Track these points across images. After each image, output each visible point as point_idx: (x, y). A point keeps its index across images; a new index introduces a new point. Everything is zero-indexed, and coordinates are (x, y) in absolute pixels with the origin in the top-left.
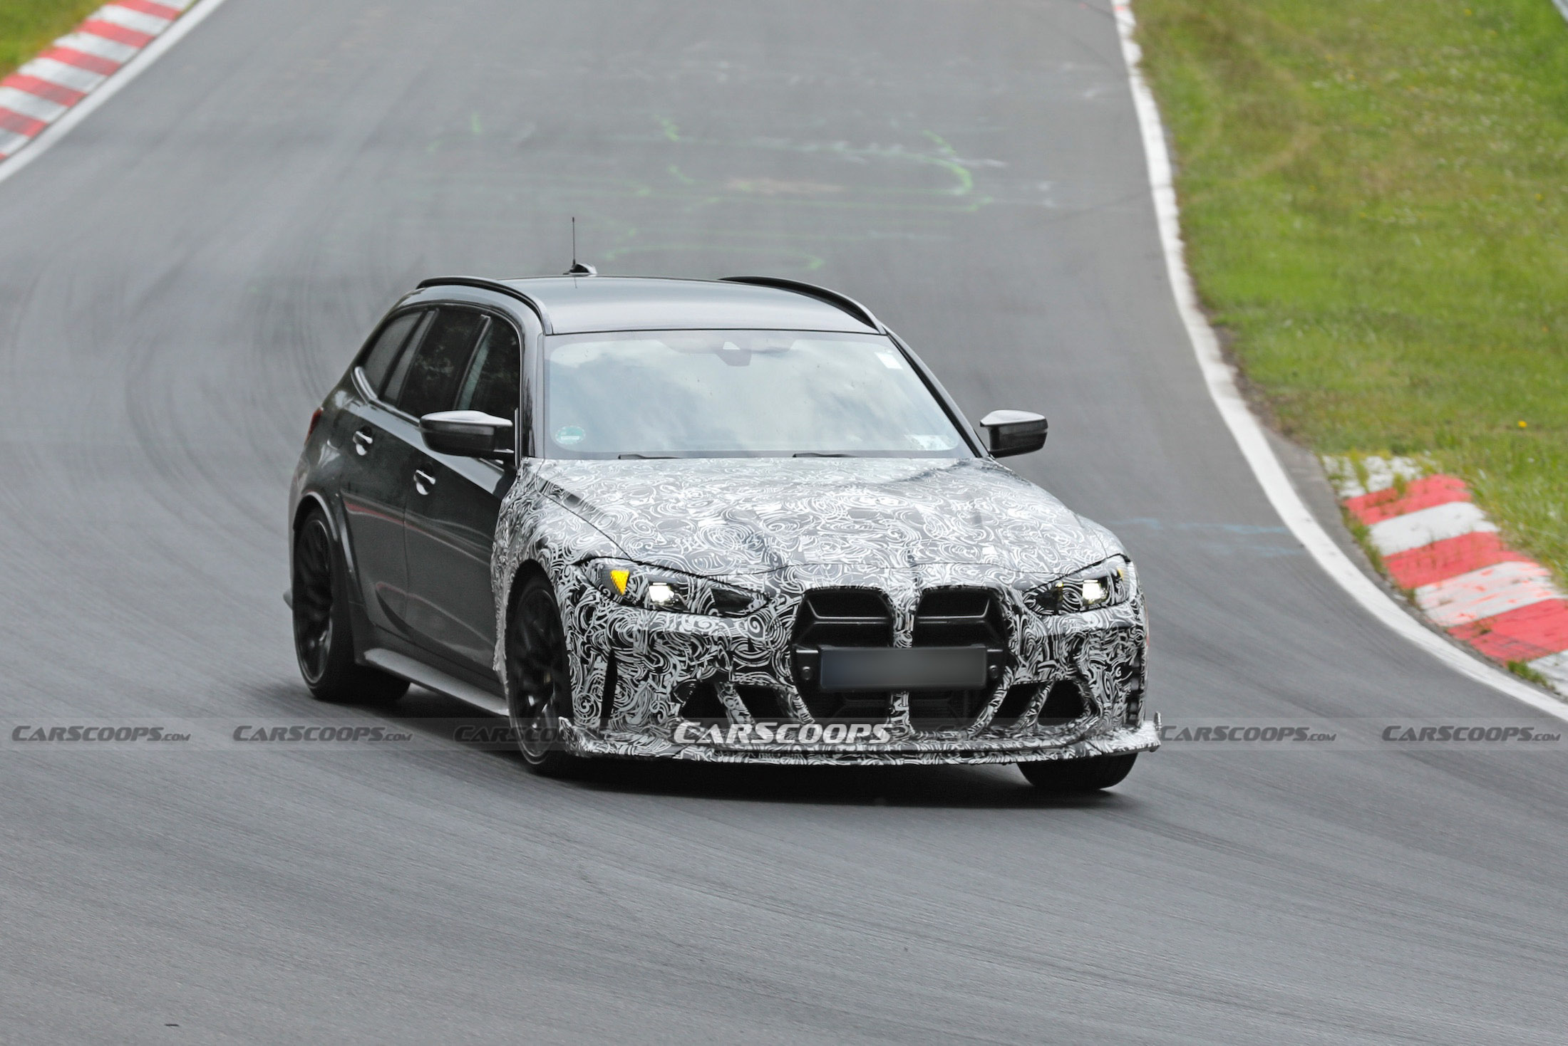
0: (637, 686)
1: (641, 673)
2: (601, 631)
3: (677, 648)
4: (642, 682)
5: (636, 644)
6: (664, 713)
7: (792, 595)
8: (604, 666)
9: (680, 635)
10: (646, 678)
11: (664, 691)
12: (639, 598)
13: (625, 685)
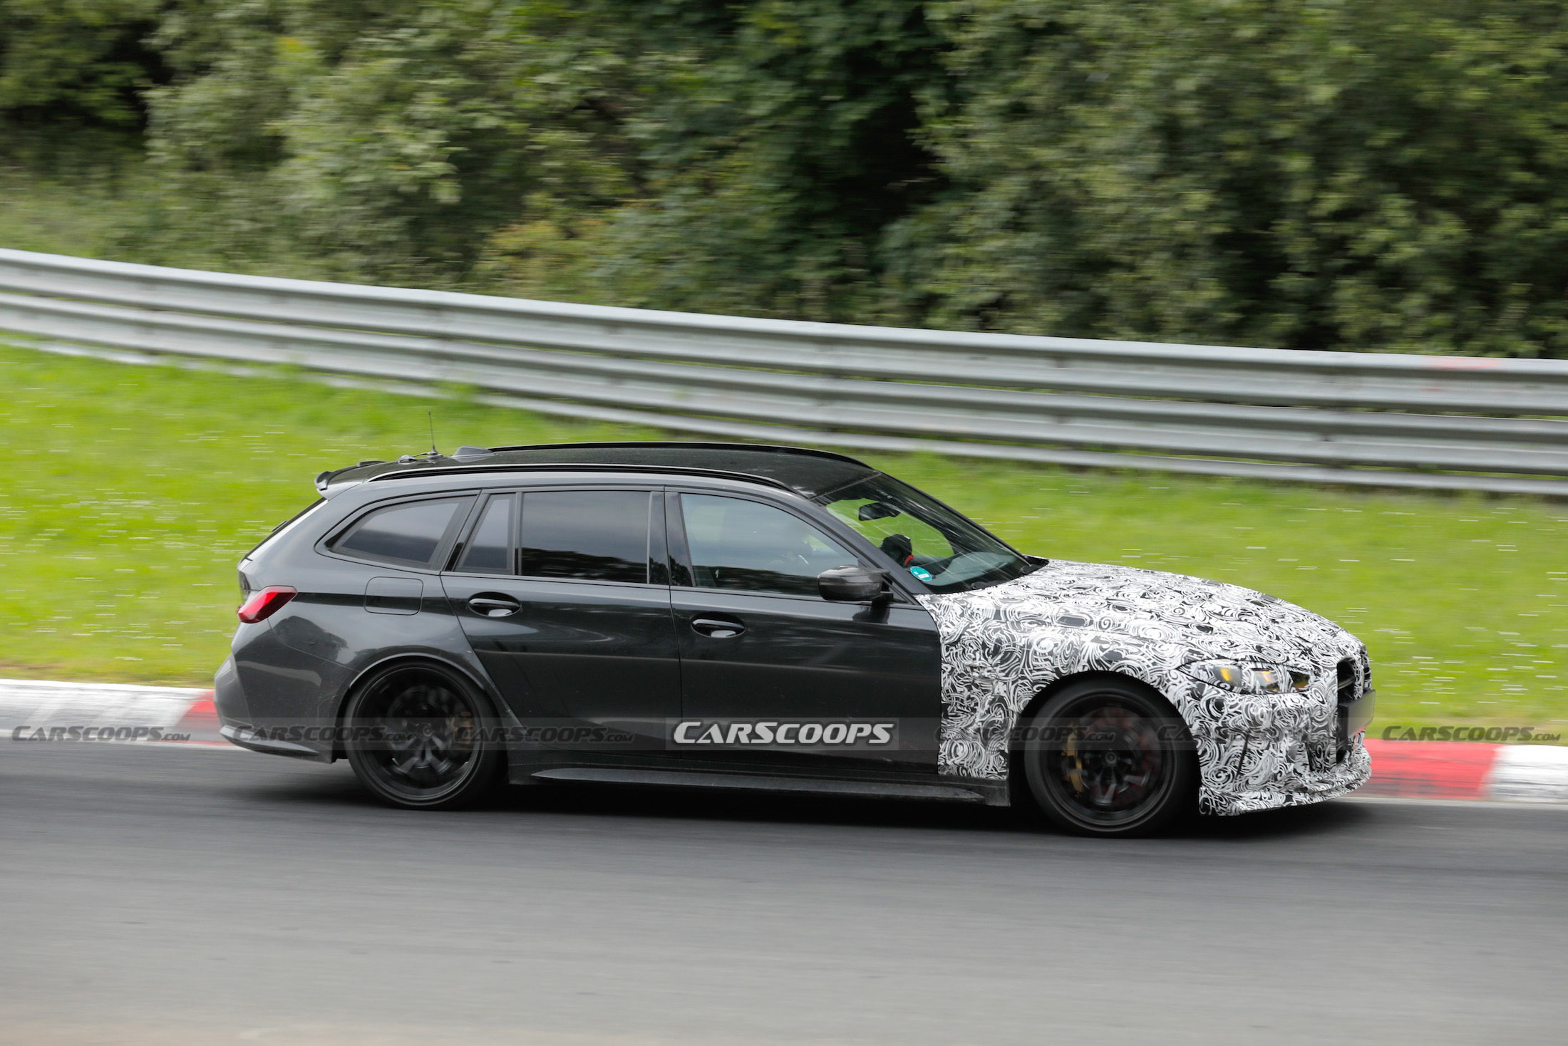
0: (1261, 754)
1: (1264, 745)
2: (1237, 716)
3: (1286, 720)
4: (1266, 751)
5: (1264, 722)
6: (1283, 772)
7: (1331, 669)
8: (1242, 743)
9: (1289, 711)
10: (1267, 748)
11: (1281, 755)
12: (1252, 687)
13: (1252, 755)
